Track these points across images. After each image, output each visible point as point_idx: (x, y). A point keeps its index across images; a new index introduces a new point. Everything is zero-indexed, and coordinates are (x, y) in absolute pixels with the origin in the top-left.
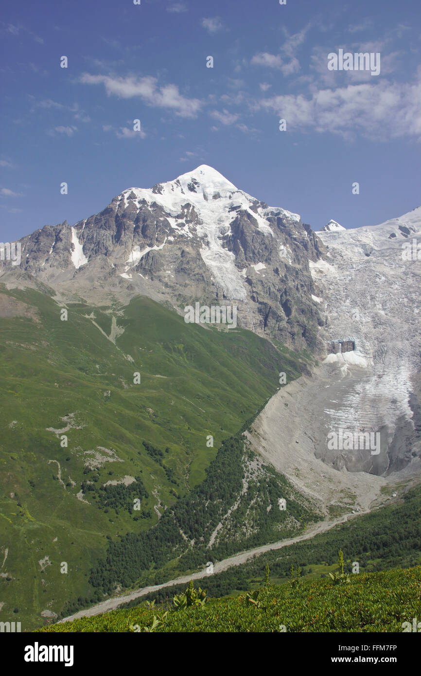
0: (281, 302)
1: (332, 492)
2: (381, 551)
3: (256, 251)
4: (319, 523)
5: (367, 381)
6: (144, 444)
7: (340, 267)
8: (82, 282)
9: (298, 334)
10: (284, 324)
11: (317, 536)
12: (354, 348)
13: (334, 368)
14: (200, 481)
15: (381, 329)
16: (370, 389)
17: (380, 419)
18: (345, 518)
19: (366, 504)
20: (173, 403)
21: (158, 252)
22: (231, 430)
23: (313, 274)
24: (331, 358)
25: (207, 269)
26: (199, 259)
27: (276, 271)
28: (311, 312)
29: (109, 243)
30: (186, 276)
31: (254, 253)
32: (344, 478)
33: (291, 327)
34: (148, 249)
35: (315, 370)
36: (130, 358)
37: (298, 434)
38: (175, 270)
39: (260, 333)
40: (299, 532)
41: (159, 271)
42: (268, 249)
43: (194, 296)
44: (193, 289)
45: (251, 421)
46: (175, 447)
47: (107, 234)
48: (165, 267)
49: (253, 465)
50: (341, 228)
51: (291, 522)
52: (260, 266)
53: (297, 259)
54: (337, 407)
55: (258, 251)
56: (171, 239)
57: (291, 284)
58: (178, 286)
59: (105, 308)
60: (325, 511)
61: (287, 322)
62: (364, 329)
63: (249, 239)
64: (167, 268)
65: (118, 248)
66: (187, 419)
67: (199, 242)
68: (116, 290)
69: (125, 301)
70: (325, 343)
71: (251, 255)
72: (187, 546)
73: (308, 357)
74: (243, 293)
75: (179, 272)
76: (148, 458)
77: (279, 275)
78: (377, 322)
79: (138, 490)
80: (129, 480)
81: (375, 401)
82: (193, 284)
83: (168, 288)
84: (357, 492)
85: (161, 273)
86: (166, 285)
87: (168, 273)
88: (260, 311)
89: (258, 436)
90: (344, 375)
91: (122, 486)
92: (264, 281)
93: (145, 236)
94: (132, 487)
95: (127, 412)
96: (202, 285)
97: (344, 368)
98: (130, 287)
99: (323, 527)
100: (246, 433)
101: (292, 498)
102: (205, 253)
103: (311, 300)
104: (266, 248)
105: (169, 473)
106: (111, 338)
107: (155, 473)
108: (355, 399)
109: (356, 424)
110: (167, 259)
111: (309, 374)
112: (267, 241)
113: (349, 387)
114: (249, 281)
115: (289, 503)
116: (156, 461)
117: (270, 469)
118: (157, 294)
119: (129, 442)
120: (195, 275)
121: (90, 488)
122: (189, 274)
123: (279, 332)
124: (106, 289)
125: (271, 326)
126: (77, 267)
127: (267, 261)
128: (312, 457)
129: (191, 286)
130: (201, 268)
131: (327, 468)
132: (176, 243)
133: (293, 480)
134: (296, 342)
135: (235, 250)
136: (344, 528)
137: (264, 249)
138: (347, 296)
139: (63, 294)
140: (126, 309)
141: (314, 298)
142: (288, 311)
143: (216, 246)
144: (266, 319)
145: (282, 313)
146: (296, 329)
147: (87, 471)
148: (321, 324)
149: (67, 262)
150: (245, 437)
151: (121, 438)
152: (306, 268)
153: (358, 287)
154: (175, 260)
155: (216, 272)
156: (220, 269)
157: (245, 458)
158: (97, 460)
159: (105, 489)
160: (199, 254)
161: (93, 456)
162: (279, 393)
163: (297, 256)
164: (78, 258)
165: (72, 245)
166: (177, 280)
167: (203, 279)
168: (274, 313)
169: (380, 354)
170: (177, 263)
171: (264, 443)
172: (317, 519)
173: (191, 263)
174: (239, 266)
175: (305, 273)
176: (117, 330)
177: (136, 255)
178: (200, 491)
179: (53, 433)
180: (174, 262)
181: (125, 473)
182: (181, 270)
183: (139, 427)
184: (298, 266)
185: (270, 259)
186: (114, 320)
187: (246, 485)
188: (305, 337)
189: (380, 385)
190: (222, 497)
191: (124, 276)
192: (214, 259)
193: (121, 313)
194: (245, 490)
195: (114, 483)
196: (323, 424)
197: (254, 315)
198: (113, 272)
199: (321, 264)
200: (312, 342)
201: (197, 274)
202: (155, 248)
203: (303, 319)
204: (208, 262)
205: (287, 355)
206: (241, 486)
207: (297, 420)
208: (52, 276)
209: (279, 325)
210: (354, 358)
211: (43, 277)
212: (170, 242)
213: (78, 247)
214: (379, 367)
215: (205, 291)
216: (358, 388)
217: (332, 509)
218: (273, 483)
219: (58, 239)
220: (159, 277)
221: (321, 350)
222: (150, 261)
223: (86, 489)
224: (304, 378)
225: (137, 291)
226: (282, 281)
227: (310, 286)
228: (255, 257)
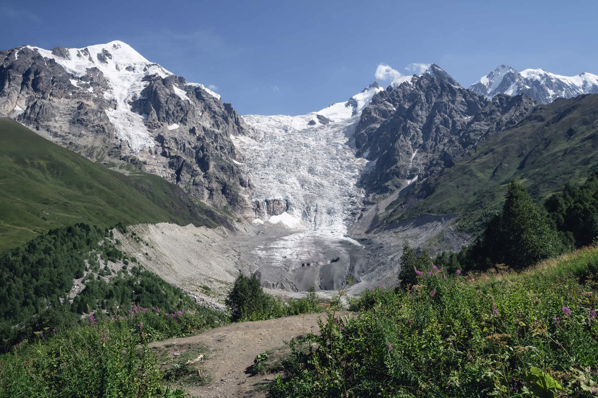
0: (197, 158)
3: (171, 112)
9: (217, 190)
10: (200, 178)
25: (111, 124)
26: (101, 112)
27: (193, 132)
28: (233, 173)
30: (83, 128)
31: (167, 113)
33: (209, 183)
34: (37, 101)
35: (238, 226)
38: (70, 121)
41: (48, 121)
42: (184, 111)
43: (90, 146)
44: (90, 139)
48: (57, 118)
52: (174, 126)
55: (173, 112)
56: (70, 94)
57: (210, 146)
58: (71, 135)
61: (204, 177)
63: (163, 101)
64: (60, 119)
70: (249, 200)
71: (164, 116)
73: (229, 213)
74: (152, 148)
75: (74, 123)
77: (196, 135)
82: (91, 135)
83: (58, 138)
85: (50, 123)
87: (60, 123)
88: (171, 165)
92: (178, 138)
93: (35, 90)
96: (101, 136)
103: (231, 161)
104: (182, 109)
110: (61, 111)
111: (230, 227)
112: (183, 104)
114: (160, 139)
120: (94, 127)
122: (87, 125)
123: (194, 186)
125: (185, 181)
127: (183, 121)
129: (88, 137)
130: (101, 120)
132: (75, 97)
134: (214, 197)
135: (146, 113)
137: (179, 111)
141: (235, 161)
142: (205, 167)
143: (126, 109)
144: (178, 172)
146: (215, 185)
148: (243, 185)
152: (227, 133)
154: (70, 113)
163: (216, 122)
166: (70, 130)
167: (104, 131)
168: (189, 167)
170: (72, 115)
173: (90, 114)
174: (149, 126)
175: (225, 137)
180: (70, 114)
182: (76, 121)
184: (218, 131)
185: (186, 120)
188: (225, 195)
197: (164, 169)
199: (243, 138)
201: (97, 125)
203: (223, 176)
209: (194, 180)
212: (67, 98)
215: (105, 142)
220: (48, 126)
221: (244, 208)
222: (37, 110)
226: (199, 139)
227: (231, 150)
228: (169, 117)
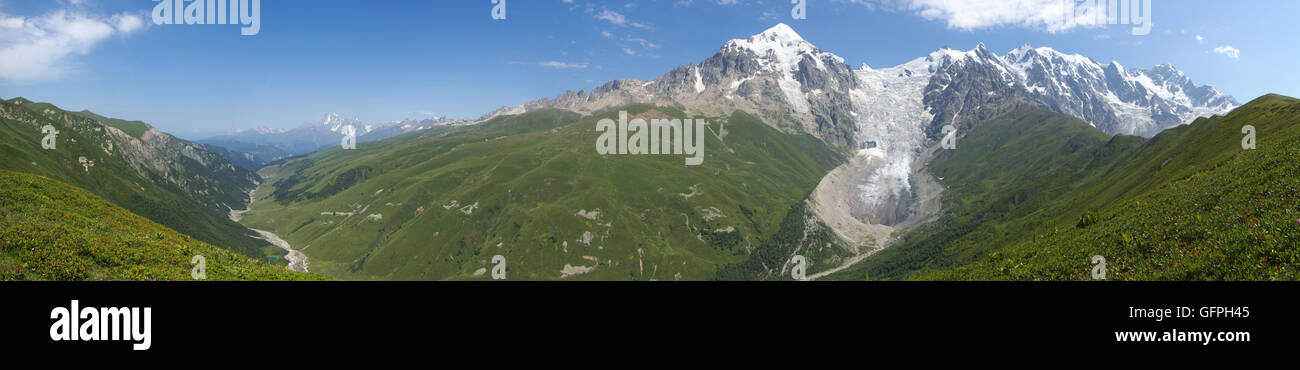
0: (830, 115)
1: (861, 238)
2: (890, 273)
3: (815, 81)
4: (854, 258)
5: (883, 167)
6: (740, 206)
7: (868, 94)
8: (702, 101)
9: (842, 136)
10: (832, 130)
11: (851, 267)
12: (875, 145)
13: (863, 158)
14: (776, 231)
15: (892, 134)
16: (885, 172)
17: (891, 191)
18: (869, 254)
19: (881, 245)
20: (759, 180)
21: (751, 82)
22: (796, 199)
23: (852, 97)
24: (862, 152)
25: (783, 93)
26: (777, 86)
27: (828, 95)
28: (850, 122)
29: (719, 76)
30: (769, 97)
32: (869, 228)
33: (837, 132)
34: (744, 80)
35: (852, 160)
36: (732, 151)
37: (840, 201)
38: (761, 93)
39: (817, 135)
40: (840, 265)
41: (751, 94)
42: (823, 80)
43: (773, 110)
44: (773, 105)
45: (811, 192)
46: (760, 209)
47: (718, 70)
48: (755, 91)
49: (811, 221)
50: (869, 69)
51: (835, 258)
52: (817, 92)
53: (841, 88)
54: (865, 183)
56: (759, 72)
57: (838, 104)
58: (763, 104)
59: (716, 118)
60: (857, 250)
61: (834, 128)
62: (882, 134)
63: (811, 73)
64: (757, 92)
65: (725, 79)
66: (768, 191)
67: (777, 75)
68: (723, 106)
69: (729, 113)
70: (858, 142)
71: (812, 84)
72: (767, 273)
73: (847, 151)
74: (806, 109)
76: (743, 216)
77: (830, 97)
78: (890, 130)
79: (736, 236)
80: (730, 229)
81: (888, 180)
82: (773, 102)
83: (758, 105)
84: (876, 237)
86: (756, 104)
87: (757, 95)
88: (817, 121)
89: (814, 203)
90: (868, 163)
91: (726, 233)
92: (820, 101)
93: (742, 71)
94: (733, 234)
95: (729, 185)
96: (779, 103)
97: (869, 159)
98: (732, 105)
99: (856, 260)
100: (807, 201)
101: (836, 242)
102: (781, 83)
103: (849, 114)
104: (821, 79)
105: (756, 226)
106: (720, 138)
107: (747, 226)
108: (875, 178)
109: (876, 194)
110: (757, 86)
111: (848, 162)
112: (822, 75)
113: (872, 171)
114: (810, 101)
115: (833, 245)
116: (749, 218)
117: (822, 224)
118: (749, 108)
119: (730, 204)
120: (774, 96)
121: (706, 233)
122: (771, 96)
123: (828, 134)
124: (717, 106)
125: (824, 131)
126: (699, 91)
127: (822, 88)
128: (849, 216)
130: (778, 92)
131: (859, 223)
132: (762, 75)
133: (837, 231)
134: (840, 141)
135: (801, 81)
136: (868, 260)
138: (872, 113)
139: (690, 110)
140: (730, 119)
141: (852, 113)
142: (835, 122)
143: (789, 77)
144: (821, 126)
145: (832, 124)
146: (840, 133)
147: (704, 222)
148: (856, 130)
149: (692, 89)
150: (806, 203)
151: (726, 202)
152: (847, 93)
153: (879, 107)
154: (761, 86)
155: (788, 95)
156: (791, 93)
157: (806, 216)
158: (710, 215)
159: (715, 234)
160: (777, 83)
161: (708, 213)
162: (829, 174)
163: (841, 85)
164: (699, 86)
165: (696, 78)
166: (761, 99)
167: (780, 99)
168: (826, 123)
169: (891, 150)
170: (762, 88)
171: (818, 207)
172: (852, 255)
173: (772, 88)
174: (804, 91)
175: (847, 97)
176: (723, 132)
177: (735, 84)
178: (776, 238)
179: (683, 197)
181: (727, 225)
182: (765, 93)
183: (738, 195)
184: (843, 93)
185: (824, 87)
186: (722, 126)
187: (806, 235)
188: (846, 138)
189: (892, 170)
190: (791, 242)
191: (728, 97)
192: (787, 87)
193: (726, 121)
194: (805, 238)
195: (721, 231)
196: (856, 194)
197: (812, 123)
198: (721, 95)
199: (857, 92)
200: (850, 142)
201: (776, 96)
202: (748, 79)
203: (845, 127)
204: (783, 88)
205: (834, 150)
206: (803, 235)
207: (840, 192)
208: (684, 98)
209: (828, 130)
210: (876, 152)
211: (678, 99)
212: (758, 75)
213: (699, 79)
214: (891, 158)
215: (781, 108)
216: (878, 171)
217: (861, 248)
218: (824, 233)
219: (687, 75)
220: (751, 98)
221: (855, 147)
222: (745, 87)
223: (704, 233)
224: (845, 165)
225: (737, 107)
226: (831, 101)
227: (850, 106)
228: (814, 86)
